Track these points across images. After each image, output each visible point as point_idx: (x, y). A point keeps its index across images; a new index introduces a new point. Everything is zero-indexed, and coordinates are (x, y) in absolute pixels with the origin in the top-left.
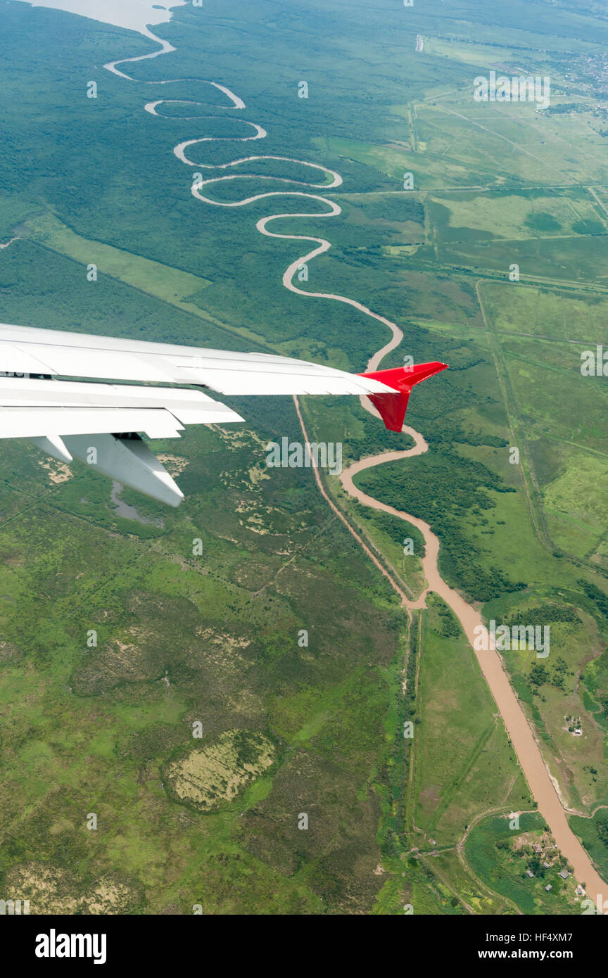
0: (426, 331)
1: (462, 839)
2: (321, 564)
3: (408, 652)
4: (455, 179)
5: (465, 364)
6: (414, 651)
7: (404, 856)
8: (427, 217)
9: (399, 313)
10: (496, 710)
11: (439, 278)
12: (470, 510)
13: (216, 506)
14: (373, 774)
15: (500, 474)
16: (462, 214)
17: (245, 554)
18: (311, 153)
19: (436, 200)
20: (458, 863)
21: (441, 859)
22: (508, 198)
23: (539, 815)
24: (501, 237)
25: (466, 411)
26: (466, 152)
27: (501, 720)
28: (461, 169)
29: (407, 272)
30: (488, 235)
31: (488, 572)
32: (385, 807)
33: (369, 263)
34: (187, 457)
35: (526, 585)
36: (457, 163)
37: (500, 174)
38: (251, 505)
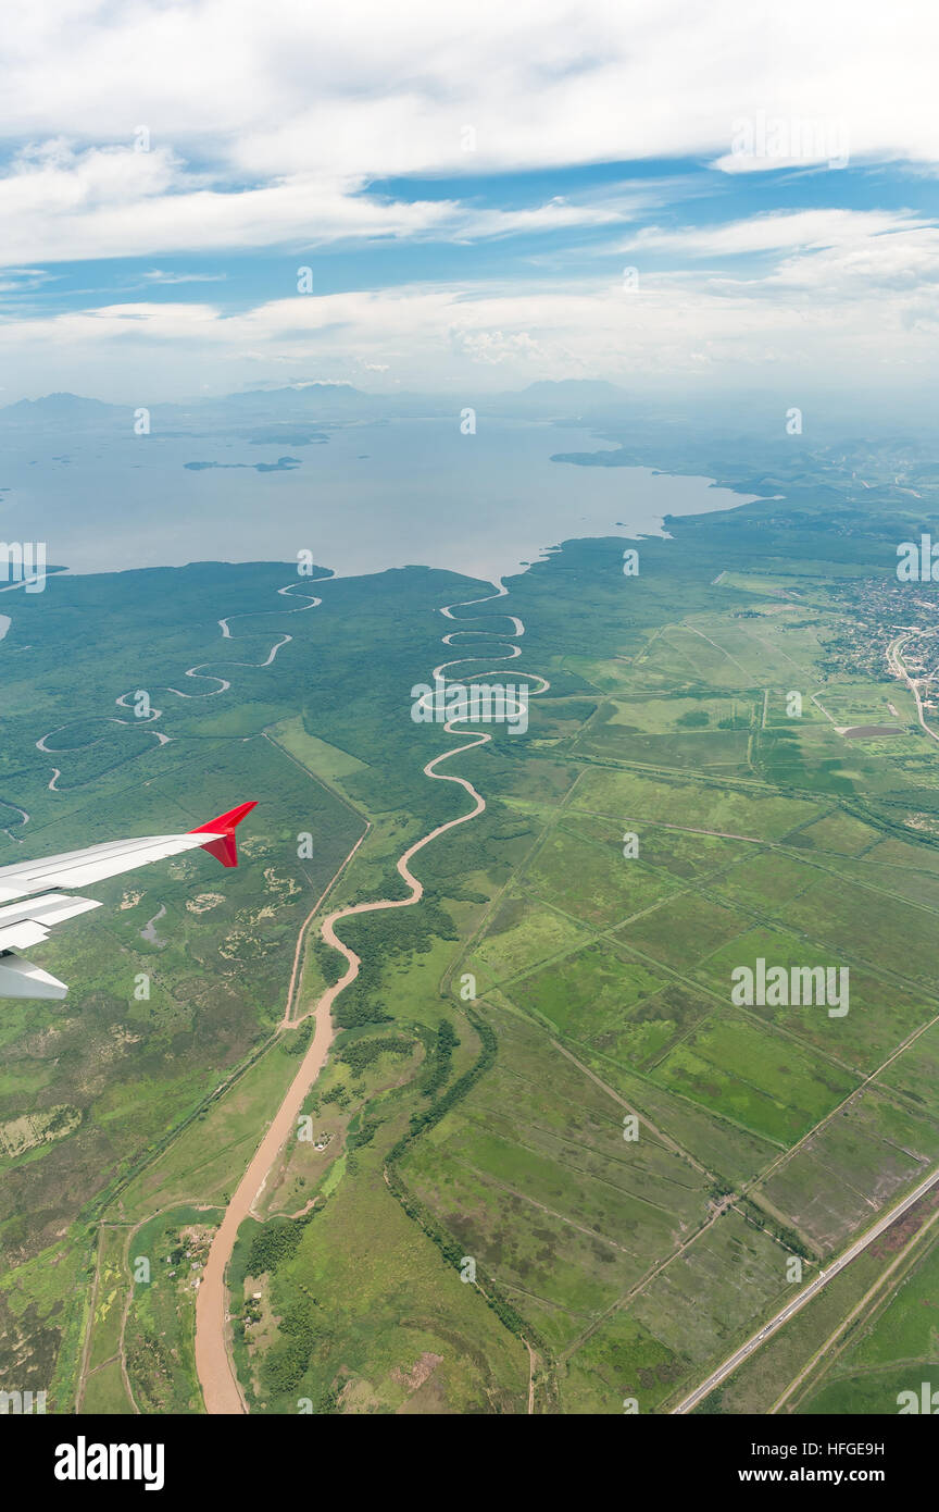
0: (505, 807)
1: (145, 1220)
2: (248, 985)
3: (249, 1061)
4: (647, 686)
5: (510, 834)
6: (253, 1062)
7: (92, 1224)
8: (593, 716)
9: (496, 792)
10: (272, 1119)
11: (557, 765)
12: (405, 953)
13: (214, 933)
14: (131, 1154)
15: (459, 926)
16: (627, 714)
17: (200, 973)
18: (541, 669)
19: (613, 703)
20: (124, 1239)
21: (115, 1232)
22: (681, 700)
23: (224, 1212)
24: (644, 732)
25: (478, 873)
26: (678, 664)
27: (269, 1127)
28: (661, 677)
29: (534, 760)
30: (636, 730)
31: (372, 1005)
32: (113, 1182)
33: (507, 752)
34: (227, 896)
35: (393, 1019)
36: (661, 672)
37: (691, 680)
38: (239, 936)
